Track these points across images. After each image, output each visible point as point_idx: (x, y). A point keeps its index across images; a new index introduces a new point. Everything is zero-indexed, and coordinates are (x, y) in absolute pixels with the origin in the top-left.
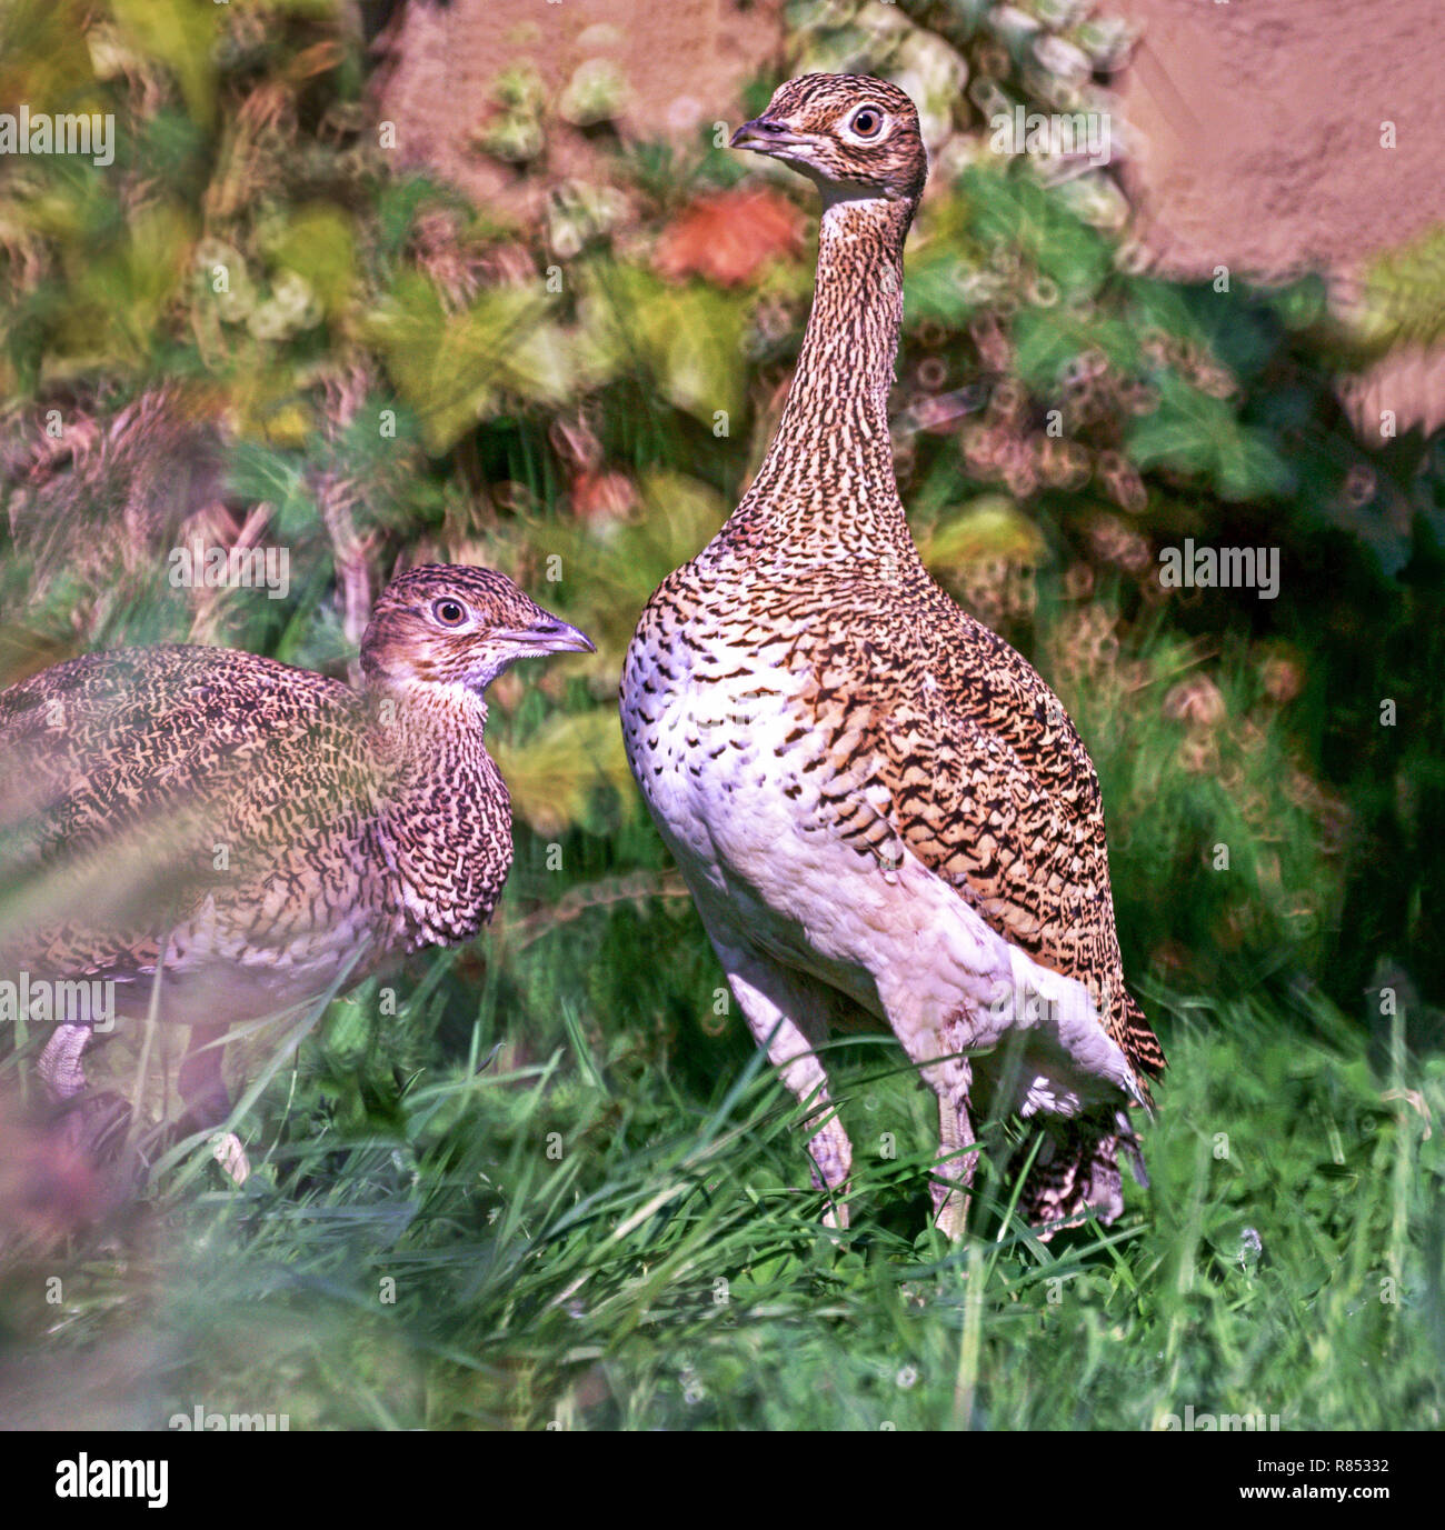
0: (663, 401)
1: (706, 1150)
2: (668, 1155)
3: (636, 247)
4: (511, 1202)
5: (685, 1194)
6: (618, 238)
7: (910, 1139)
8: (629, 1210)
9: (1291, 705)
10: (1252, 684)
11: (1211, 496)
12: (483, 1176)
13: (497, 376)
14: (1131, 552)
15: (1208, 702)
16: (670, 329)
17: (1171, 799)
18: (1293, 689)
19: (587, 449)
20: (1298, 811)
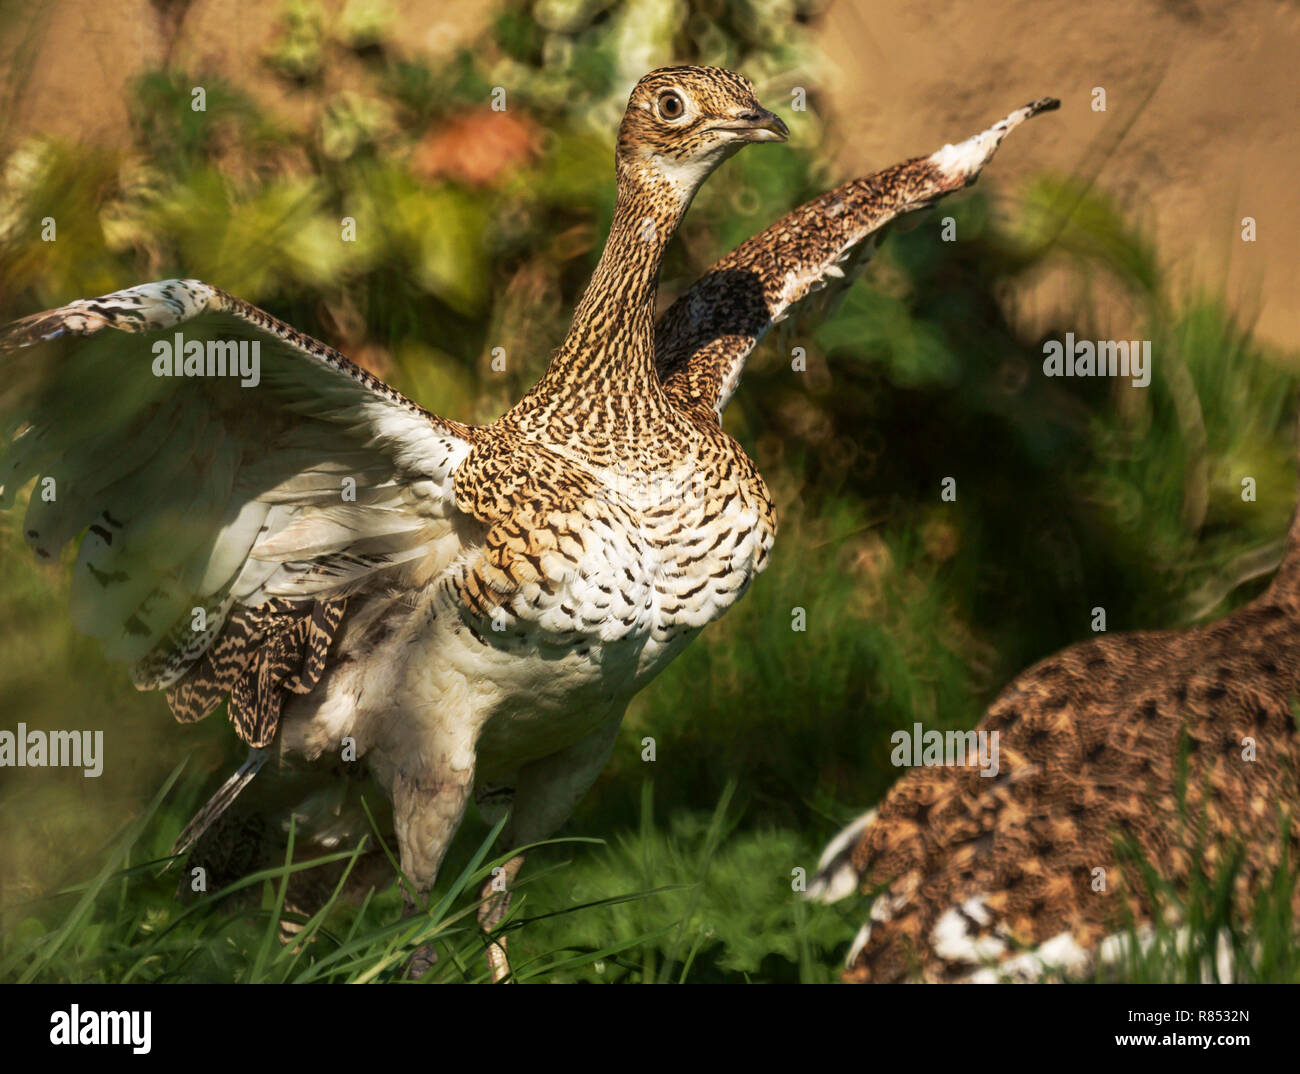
0: (416, 287)
1: (434, 931)
2: (401, 934)
3: (398, 155)
4: (253, 963)
5: (403, 961)
6: (384, 147)
7: (610, 928)
8: (355, 974)
9: (949, 564)
10: (915, 543)
11: (885, 382)
12: (230, 941)
13: (274, 262)
14: (815, 428)
15: (875, 559)
16: (425, 224)
17: (843, 643)
18: (951, 550)
19: (350, 325)
20: (951, 655)
